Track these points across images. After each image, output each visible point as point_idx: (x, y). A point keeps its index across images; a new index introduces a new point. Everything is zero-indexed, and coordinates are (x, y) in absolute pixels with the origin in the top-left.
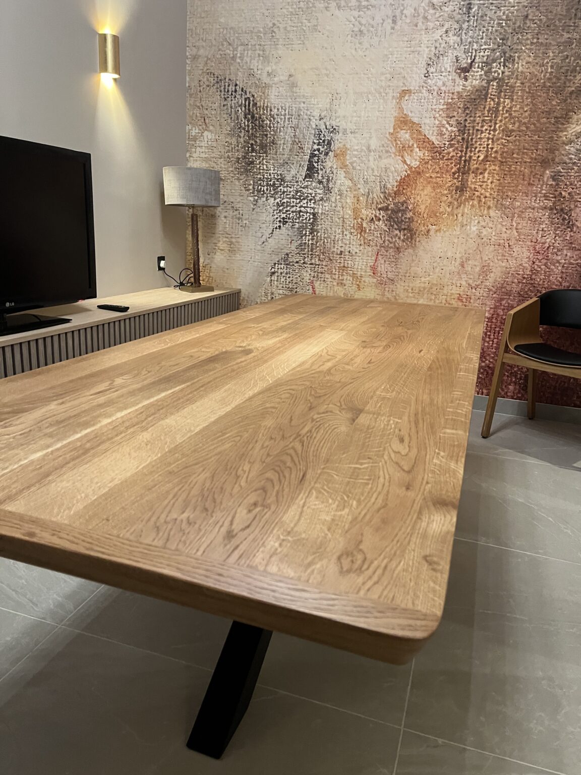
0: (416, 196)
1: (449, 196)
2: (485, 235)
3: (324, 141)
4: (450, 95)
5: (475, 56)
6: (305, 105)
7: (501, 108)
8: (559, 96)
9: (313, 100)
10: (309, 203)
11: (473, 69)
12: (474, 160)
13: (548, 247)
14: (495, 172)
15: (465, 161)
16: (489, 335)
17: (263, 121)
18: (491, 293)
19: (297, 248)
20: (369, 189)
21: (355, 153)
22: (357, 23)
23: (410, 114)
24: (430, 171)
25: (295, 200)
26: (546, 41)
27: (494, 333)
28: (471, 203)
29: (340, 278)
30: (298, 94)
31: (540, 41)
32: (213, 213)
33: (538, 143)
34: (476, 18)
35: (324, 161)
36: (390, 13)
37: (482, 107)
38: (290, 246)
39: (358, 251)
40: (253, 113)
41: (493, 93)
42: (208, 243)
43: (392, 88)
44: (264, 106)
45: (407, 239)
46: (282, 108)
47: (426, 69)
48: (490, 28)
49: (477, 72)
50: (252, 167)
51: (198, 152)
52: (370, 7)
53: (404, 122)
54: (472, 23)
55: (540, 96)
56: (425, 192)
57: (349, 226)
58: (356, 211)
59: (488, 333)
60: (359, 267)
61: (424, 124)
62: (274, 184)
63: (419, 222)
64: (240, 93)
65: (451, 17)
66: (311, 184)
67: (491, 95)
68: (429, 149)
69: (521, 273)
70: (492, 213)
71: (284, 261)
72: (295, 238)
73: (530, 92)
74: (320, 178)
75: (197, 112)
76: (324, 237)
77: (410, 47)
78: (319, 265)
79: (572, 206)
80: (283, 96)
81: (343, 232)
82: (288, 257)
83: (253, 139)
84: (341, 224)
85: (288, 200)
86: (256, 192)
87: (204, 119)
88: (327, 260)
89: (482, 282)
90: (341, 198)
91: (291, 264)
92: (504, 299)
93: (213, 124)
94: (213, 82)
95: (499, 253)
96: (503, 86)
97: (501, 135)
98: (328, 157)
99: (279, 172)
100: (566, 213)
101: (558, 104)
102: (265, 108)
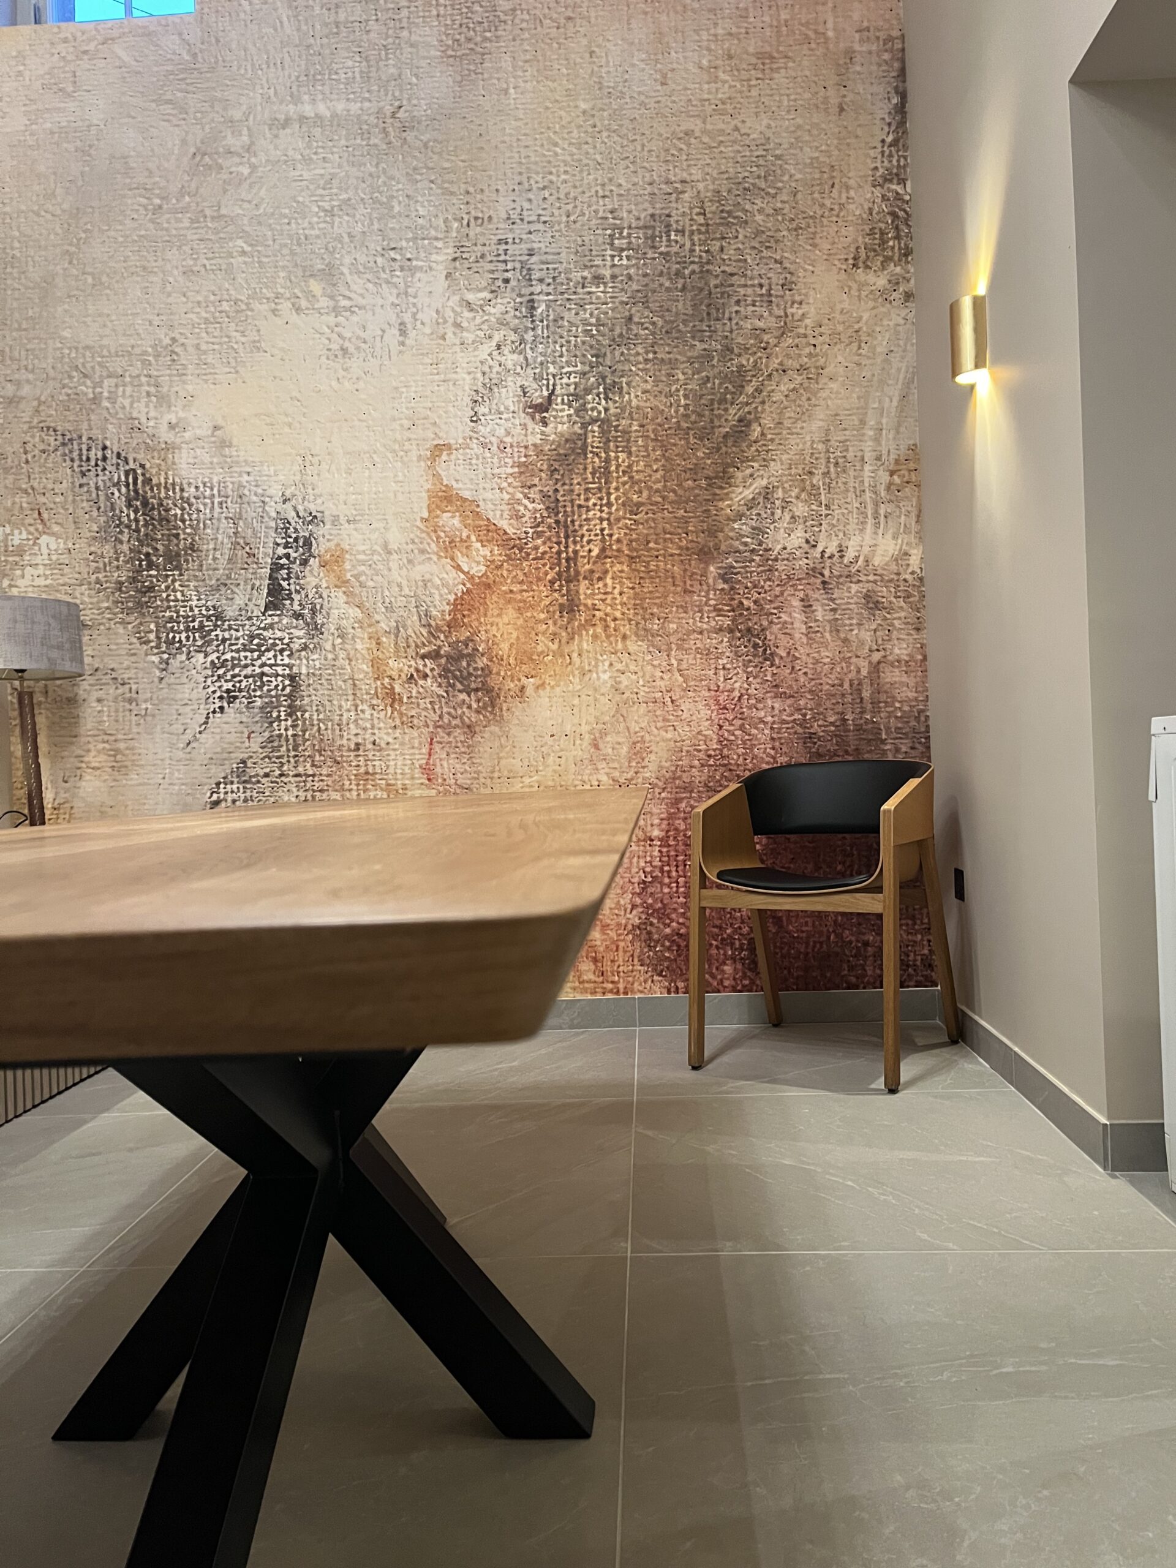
0: (489, 627)
1: (550, 622)
2: (627, 686)
3: (296, 540)
4: (522, 450)
5: (554, 385)
6: (251, 478)
7: (613, 468)
8: (707, 442)
9: (265, 468)
10: (279, 657)
11: (554, 406)
12: (584, 557)
13: (740, 698)
14: (623, 575)
15: (568, 560)
16: (669, 872)
17: (167, 510)
18: (657, 790)
19: (262, 748)
20: (397, 622)
21: (361, 557)
22: (334, 336)
23: (455, 485)
24: (509, 581)
25: (248, 654)
26: (668, 356)
27: (677, 866)
28: (591, 632)
29: (363, 796)
30: (235, 459)
31: (659, 356)
32: (71, 695)
33: (686, 522)
34: (545, 323)
35: (301, 575)
36: (393, 319)
37: (581, 467)
38: (247, 744)
39: (391, 740)
40: (144, 497)
41: (595, 445)
42: (63, 758)
43: (414, 443)
44: (166, 483)
45: (485, 708)
46: (205, 485)
47: (472, 409)
48: (573, 339)
49: (563, 410)
50: (150, 597)
51: (28, 576)
52: (356, 309)
53: (446, 498)
54: (540, 332)
55: (675, 445)
56: (506, 619)
57: (368, 693)
58: (377, 664)
59: (666, 868)
60: (399, 771)
61: (484, 500)
62: (202, 626)
63: (502, 673)
64: (114, 462)
66: (280, 621)
67: (593, 447)
68: (500, 542)
69: (703, 747)
70: (632, 646)
71: (238, 776)
72: (256, 728)
73: (656, 440)
74: (296, 607)
75: (24, 501)
76: (319, 720)
77: (438, 374)
78: (313, 776)
79: (765, 623)
80: (204, 464)
81: (356, 706)
82: (246, 766)
83: (148, 545)
84: (350, 692)
85: (234, 654)
86: (164, 647)
87: (40, 514)
88: (330, 764)
89: (636, 773)
90: (343, 643)
91: (254, 780)
92: (682, 799)
93: (60, 521)
94: (53, 443)
95: (656, 716)
96: (610, 432)
97: (621, 513)
98: (308, 568)
99: (209, 603)
100: (758, 636)
101: (708, 456)
102: (169, 486)
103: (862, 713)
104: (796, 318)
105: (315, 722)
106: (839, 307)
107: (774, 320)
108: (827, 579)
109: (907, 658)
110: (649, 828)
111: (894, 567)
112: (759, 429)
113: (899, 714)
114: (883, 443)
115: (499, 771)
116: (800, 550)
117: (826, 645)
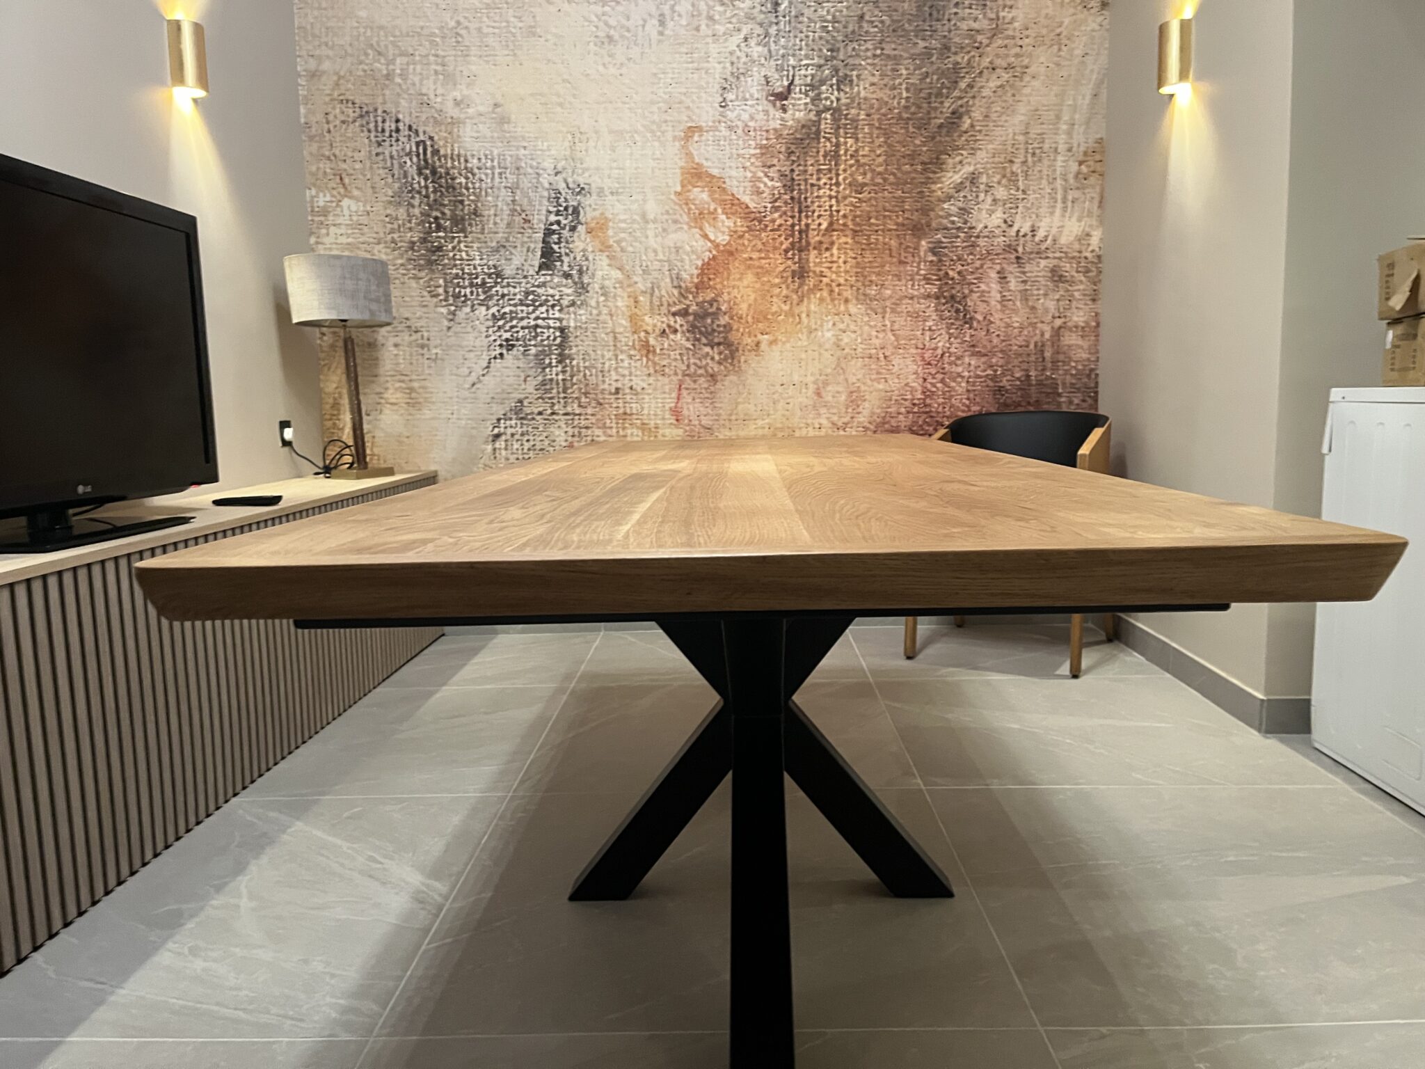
0: (731, 289)
1: (784, 286)
2: (847, 344)
3: (566, 209)
4: (764, 133)
5: (793, 76)
6: (526, 152)
7: (842, 152)
8: (923, 132)
9: (540, 143)
10: (551, 312)
11: (793, 95)
12: (814, 230)
13: (942, 355)
14: (847, 246)
15: (800, 232)
17: (453, 179)
19: (536, 390)
20: (652, 283)
21: (623, 225)
22: (601, 24)
23: (705, 164)
24: (749, 249)
25: (524, 308)
26: (894, 52)
28: (818, 296)
29: (621, 433)
30: (513, 134)
31: (885, 52)
32: (372, 340)
33: (903, 202)
34: (787, 18)
35: (570, 240)
36: (653, 10)
37: (814, 150)
38: (523, 386)
39: (645, 386)
40: (433, 167)
41: (828, 130)
43: (670, 124)
44: (452, 154)
45: (726, 359)
46: (486, 156)
47: (722, 95)
48: (811, 34)
49: (800, 99)
50: (439, 256)
51: (332, 235)
53: (696, 174)
54: (782, 27)
55: (896, 133)
56: (745, 283)
57: (626, 345)
58: (633, 318)
60: (652, 412)
61: (730, 177)
62: (484, 283)
63: (741, 330)
64: (406, 133)
65: (750, 17)
66: (551, 281)
67: (825, 132)
68: (742, 215)
69: (909, 397)
70: (853, 309)
71: (516, 414)
72: (532, 372)
73: (880, 128)
74: (566, 268)
75: (326, 166)
76: (585, 367)
77: (692, 62)
78: (580, 415)
79: (966, 291)
80: (485, 137)
81: (616, 356)
82: (522, 405)
83: (437, 210)
84: (612, 343)
85: (513, 309)
86: (451, 298)
87: (341, 179)
88: (594, 405)
89: (852, 418)
90: (606, 300)
91: (529, 417)
93: (360, 186)
94: (352, 115)
95: (871, 370)
96: (840, 119)
97: (847, 192)
98: (576, 234)
99: (491, 263)
100: (959, 303)
101: (924, 143)
102: (455, 157)
103: (1043, 370)
104: (1006, 21)
105: (582, 369)
106: (1044, 12)
107: (986, 22)
108: (1020, 255)
109: (1083, 324)
111: (1077, 246)
112: (969, 121)
113: (1074, 372)
114: (1075, 136)
115: (737, 414)
116: (1000, 229)
117: (1015, 311)
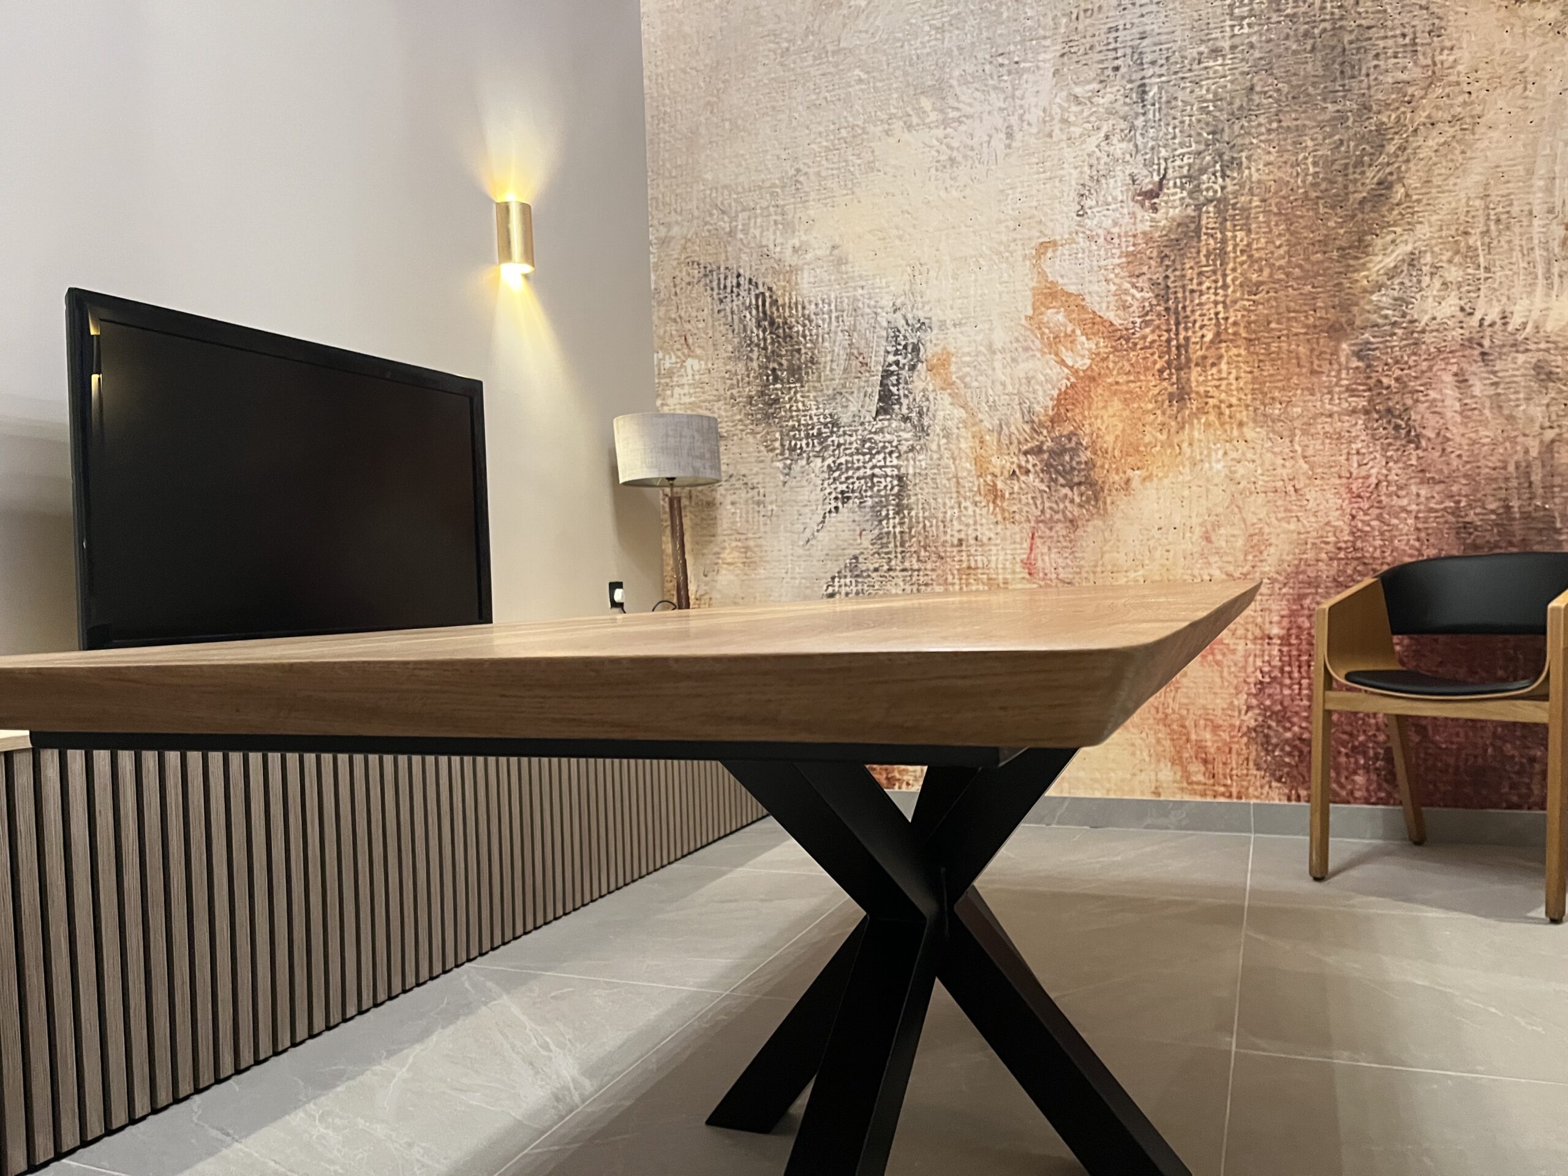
0: (1093, 420)
1: (1159, 412)
2: (1243, 476)
3: (905, 347)
4: (1131, 239)
5: (1166, 169)
6: (865, 292)
7: (1230, 248)
8: (1339, 210)
9: (878, 280)
10: (888, 459)
11: (1165, 191)
12: (1196, 343)
13: (1377, 485)
14: (1240, 359)
15: (1178, 347)
16: (1290, 673)
17: (790, 328)
18: (1277, 586)
19: (873, 544)
20: (1000, 420)
21: (967, 359)
22: (943, 148)
23: (1061, 281)
24: (1115, 372)
25: (861, 457)
26: (1295, 123)
27: (1300, 667)
28: (1203, 420)
29: (965, 589)
30: (851, 275)
31: (1284, 124)
32: (710, 499)
33: (1314, 299)
34: (1157, 106)
35: (910, 380)
36: (999, 122)
37: (1193, 250)
38: (859, 541)
39: (992, 535)
40: (772, 318)
41: (1210, 226)
42: (703, 554)
43: (1020, 243)
44: (790, 303)
45: (1088, 501)
46: (823, 301)
47: (1079, 203)
48: (1187, 119)
49: (1174, 194)
50: (776, 409)
51: (676, 395)
52: (964, 119)
53: (1051, 294)
54: (1151, 116)
55: (1302, 217)
56: (1111, 411)
57: (971, 490)
58: (981, 464)
59: (1287, 669)
60: (1000, 566)
61: (1090, 293)
62: (820, 433)
63: (1107, 466)
64: (747, 287)
65: (1111, 112)
66: (890, 425)
67: (1207, 228)
68: (1106, 334)
69: (1332, 539)
70: (1249, 433)
71: (851, 571)
72: (868, 526)
73: (1280, 214)
74: (905, 411)
75: (672, 328)
76: (924, 518)
77: (1044, 172)
78: (919, 570)
79: (1409, 402)
80: (823, 282)
81: (960, 503)
82: (857, 562)
83: (774, 361)
84: (954, 490)
85: (849, 458)
86: (787, 452)
87: (686, 339)
88: (935, 559)
89: (1253, 567)
90: (948, 443)
91: (865, 574)
92: (1305, 596)
93: (702, 344)
94: (697, 275)
95: (1277, 507)
96: (1227, 211)
97: (1238, 295)
98: (916, 373)
99: (827, 412)
100: (1400, 417)
101: (1341, 225)
102: (793, 305)
103: (1531, 498)
104: (1446, 65)
105: (921, 519)
106: (1498, 47)
107: (1419, 70)
108: (1486, 349)
110: (1267, 626)
112: (1402, 190)
114: (1557, 193)
115: (1103, 565)
116: (1453, 320)
117: (1485, 423)
